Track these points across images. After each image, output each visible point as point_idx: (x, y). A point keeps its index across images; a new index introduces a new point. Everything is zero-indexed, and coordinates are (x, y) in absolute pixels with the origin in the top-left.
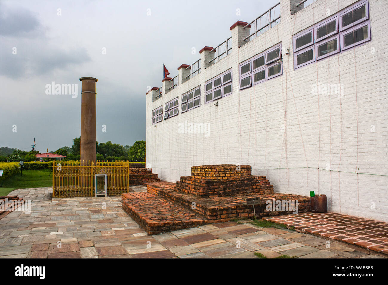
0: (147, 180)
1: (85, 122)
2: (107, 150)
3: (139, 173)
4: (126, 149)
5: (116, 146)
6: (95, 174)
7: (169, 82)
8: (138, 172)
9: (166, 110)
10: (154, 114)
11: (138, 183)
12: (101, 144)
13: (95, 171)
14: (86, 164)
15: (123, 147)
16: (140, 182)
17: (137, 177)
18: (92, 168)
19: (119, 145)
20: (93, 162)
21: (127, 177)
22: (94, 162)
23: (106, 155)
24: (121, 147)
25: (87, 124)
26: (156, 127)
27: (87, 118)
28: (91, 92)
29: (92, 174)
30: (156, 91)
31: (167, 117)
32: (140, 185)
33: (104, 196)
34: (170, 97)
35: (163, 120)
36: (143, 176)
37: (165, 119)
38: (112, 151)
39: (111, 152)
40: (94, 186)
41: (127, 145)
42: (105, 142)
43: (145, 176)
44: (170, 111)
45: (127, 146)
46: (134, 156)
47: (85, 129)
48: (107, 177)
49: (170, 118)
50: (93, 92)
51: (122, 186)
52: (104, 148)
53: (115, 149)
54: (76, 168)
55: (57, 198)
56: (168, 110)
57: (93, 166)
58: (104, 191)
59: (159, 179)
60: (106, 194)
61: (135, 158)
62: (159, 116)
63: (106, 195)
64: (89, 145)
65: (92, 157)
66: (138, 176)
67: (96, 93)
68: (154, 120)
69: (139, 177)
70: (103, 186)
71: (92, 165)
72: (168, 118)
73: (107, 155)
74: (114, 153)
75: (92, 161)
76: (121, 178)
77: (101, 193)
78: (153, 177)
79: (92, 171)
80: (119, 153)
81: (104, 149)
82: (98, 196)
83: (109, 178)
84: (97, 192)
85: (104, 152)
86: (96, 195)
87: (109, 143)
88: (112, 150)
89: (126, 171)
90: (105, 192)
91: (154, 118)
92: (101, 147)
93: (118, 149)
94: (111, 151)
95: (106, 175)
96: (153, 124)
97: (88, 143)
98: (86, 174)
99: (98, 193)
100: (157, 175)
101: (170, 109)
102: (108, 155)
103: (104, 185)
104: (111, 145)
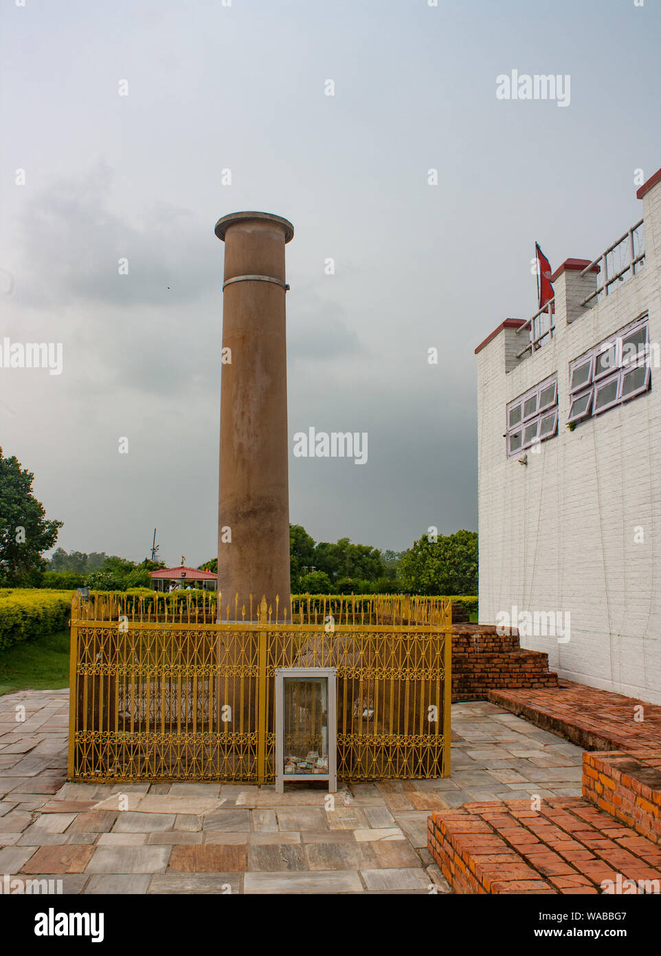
0: (507, 681)
1: (236, 412)
2: (338, 560)
3: (470, 650)
4: (388, 559)
5: (365, 552)
6: (280, 663)
7: (582, 276)
8: (469, 643)
9: (573, 387)
10: (514, 417)
11: (470, 692)
12: (323, 546)
13: (280, 651)
14: (232, 613)
15: (381, 555)
16: (476, 685)
17: (465, 666)
18: (263, 635)
19: (372, 548)
20: (268, 601)
21: (442, 683)
22: (270, 602)
23: (335, 574)
24: (377, 554)
25: (246, 419)
26: (524, 462)
27: (245, 397)
28: (266, 278)
29: (263, 666)
30: (519, 333)
31: (584, 413)
32: (478, 699)
33: (322, 786)
34: (595, 329)
35: (563, 427)
36: (489, 660)
37: (573, 426)
38: (354, 565)
39: (351, 567)
40: (271, 728)
41: (388, 549)
42: (333, 541)
43: (495, 661)
44: (597, 387)
45: (390, 553)
46: (413, 578)
47: (236, 446)
48: (340, 680)
49: (598, 415)
50: (274, 280)
51: (417, 732)
52: (331, 554)
53: (360, 558)
54: (184, 632)
55: (86, 781)
56: (587, 383)
57: (270, 626)
58: (322, 763)
59: (555, 676)
60: (332, 778)
61: (418, 584)
62: (539, 420)
63: (333, 785)
64: (254, 522)
65: (270, 577)
66: (466, 662)
67: (287, 288)
68: (515, 440)
69: (471, 666)
70: (318, 731)
71: (264, 617)
72: (589, 417)
73: (339, 574)
74: (358, 569)
75: (264, 600)
76: (411, 688)
77: (306, 770)
78: (529, 666)
79: (263, 650)
80: (372, 570)
81: (332, 557)
82: (291, 786)
83: (348, 691)
84: (286, 763)
85: (331, 567)
86: (281, 778)
87: (344, 544)
88: (353, 560)
89: (438, 653)
90: (326, 765)
91: (514, 432)
92: (324, 553)
93: (370, 560)
94: (349, 564)
95: (330, 673)
96: (508, 456)
97: (252, 513)
98: (230, 663)
99: (289, 769)
100: (545, 656)
101: (595, 378)
102: (342, 575)
103: (326, 723)
104: (352, 548)
